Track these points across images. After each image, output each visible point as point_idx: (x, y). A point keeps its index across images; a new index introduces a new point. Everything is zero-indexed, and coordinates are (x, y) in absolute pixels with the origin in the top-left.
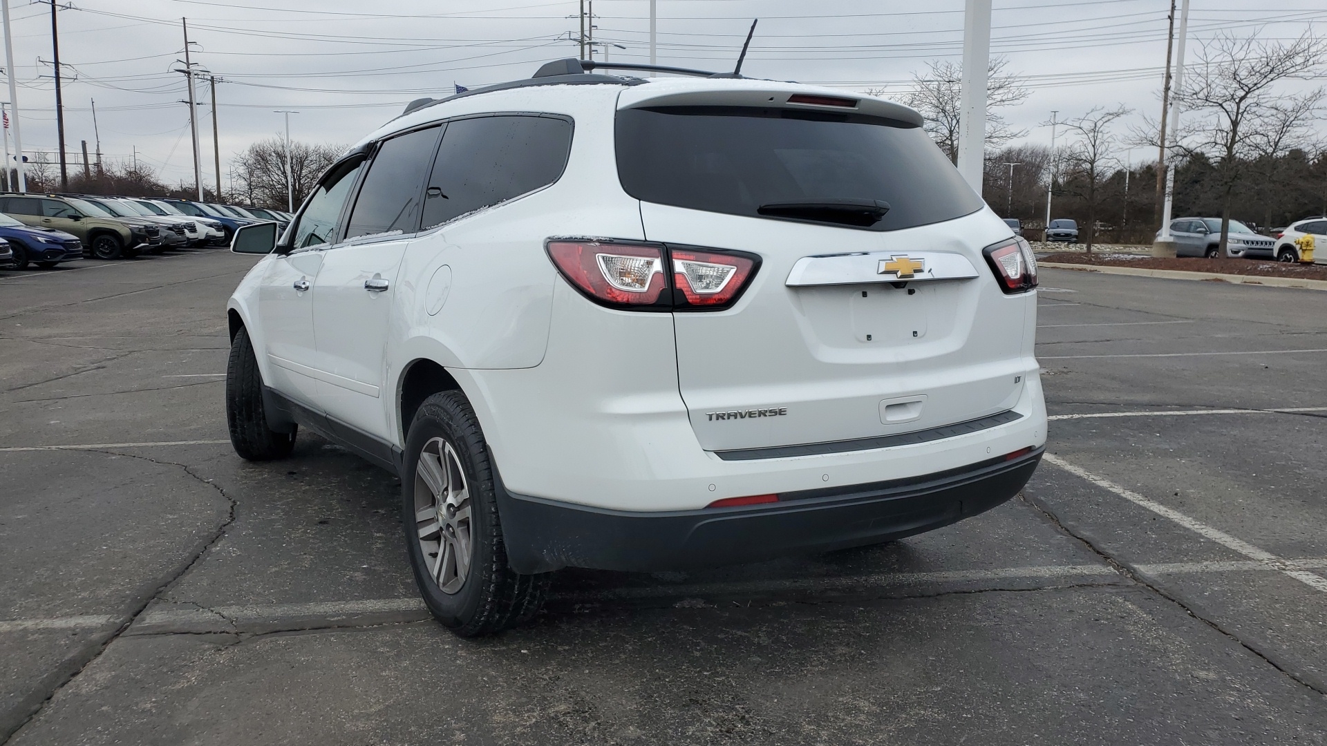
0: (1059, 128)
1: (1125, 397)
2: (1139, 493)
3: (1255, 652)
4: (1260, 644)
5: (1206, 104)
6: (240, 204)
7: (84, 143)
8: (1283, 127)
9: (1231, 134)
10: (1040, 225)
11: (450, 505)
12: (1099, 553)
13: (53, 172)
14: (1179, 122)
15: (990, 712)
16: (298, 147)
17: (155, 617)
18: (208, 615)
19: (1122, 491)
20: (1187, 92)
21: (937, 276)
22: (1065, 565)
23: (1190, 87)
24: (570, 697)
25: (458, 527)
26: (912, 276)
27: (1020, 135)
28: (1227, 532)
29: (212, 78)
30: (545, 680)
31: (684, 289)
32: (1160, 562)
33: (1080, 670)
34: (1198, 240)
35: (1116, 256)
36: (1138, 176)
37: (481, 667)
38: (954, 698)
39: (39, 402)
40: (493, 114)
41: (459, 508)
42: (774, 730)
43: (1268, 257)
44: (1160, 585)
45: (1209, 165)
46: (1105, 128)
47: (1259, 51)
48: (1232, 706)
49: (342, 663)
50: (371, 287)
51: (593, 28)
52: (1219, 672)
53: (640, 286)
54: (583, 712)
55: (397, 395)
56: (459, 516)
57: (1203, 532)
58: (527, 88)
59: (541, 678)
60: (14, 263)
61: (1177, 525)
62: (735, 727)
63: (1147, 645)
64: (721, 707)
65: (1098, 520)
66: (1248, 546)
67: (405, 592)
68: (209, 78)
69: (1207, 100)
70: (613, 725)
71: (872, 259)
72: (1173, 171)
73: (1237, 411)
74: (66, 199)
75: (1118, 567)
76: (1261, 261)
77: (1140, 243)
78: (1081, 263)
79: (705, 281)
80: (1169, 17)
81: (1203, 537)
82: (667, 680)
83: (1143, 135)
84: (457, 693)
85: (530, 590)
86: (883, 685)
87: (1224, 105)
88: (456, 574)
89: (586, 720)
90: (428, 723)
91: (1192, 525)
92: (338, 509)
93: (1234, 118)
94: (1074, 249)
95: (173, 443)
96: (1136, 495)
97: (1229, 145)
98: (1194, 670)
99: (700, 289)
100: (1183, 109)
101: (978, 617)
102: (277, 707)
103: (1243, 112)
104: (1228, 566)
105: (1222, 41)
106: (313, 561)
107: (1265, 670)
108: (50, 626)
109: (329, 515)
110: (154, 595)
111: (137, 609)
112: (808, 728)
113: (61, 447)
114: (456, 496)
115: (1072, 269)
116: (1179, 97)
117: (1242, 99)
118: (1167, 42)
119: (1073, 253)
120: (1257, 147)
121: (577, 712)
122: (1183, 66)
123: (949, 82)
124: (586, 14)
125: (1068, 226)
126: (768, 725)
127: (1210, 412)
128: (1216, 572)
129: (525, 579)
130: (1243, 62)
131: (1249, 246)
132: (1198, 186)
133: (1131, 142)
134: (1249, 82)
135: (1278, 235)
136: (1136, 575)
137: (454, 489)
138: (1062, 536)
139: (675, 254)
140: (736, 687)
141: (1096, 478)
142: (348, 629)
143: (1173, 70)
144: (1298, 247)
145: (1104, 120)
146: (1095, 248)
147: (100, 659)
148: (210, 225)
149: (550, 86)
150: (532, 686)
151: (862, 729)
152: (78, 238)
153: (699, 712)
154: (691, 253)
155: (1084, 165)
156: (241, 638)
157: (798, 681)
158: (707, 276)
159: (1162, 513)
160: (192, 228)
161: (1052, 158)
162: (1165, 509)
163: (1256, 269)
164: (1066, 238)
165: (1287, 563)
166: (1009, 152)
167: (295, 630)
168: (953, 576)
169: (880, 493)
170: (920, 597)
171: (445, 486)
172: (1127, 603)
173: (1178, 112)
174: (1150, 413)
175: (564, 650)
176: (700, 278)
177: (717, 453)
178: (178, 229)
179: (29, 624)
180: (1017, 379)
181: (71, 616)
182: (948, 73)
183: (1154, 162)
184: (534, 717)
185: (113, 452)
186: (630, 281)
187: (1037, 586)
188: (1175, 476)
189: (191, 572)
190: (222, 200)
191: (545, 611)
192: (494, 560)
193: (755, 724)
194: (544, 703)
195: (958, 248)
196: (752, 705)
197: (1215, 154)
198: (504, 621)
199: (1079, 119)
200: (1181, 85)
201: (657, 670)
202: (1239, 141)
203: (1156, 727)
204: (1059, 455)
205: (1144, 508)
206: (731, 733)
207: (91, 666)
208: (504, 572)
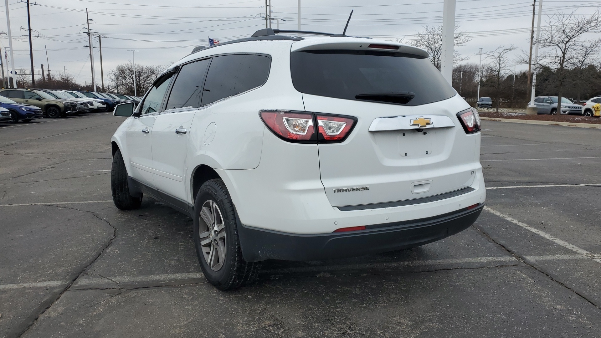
0: (483, 56)
1: (517, 179)
2: (525, 223)
3: (582, 297)
4: (584, 293)
5: (551, 45)
6: (112, 93)
7: (42, 66)
8: (585, 55)
9: (562, 58)
10: (474, 100)
11: (216, 231)
12: (508, 251)
13: (28, 78)
14: (539, 53)
15: (462, 324)
16: (138, 67)
17: (82, 281)
18: (106, 281)
19: (517, 222)
20: (542, 39)
21: (435, 126)
22: (493, 257)
23: (543, 37)
24: (271, 318)
25: (219, 241)
26: (425, 126)
27: (465, 59)
28: (566, 241)
29: (100, 35)
30: (260, 310)
31: (323, 133)
32: (536, 255)
33: (502, 305)
34: (547, 106)
35: (510, 114)
36: (519, 77)
37: (230, 304)
38: (446, 318)
39: (26, 183)
40: (234, 54)
41: (220, 232)
42: (364, 333)
43: (579, 114)
44: (537, 265)
45: (552, 72)
46: (505, 56)
47: (575, 20)
48: (573, 322)
49: (168, 302)
50: (178, 132)
51: (271, 12)
52: (566, 306)
53: (302, 132)
54: (278, 325)
55: (191, 181)
56: (220, 236)
57: (555, 241)
58: (249, 41)
59: (258, 309)
60: (12, 120)
61: (543, 238)
62: (347, 331)
63: (533, 294)
64: (340, 322)
65: (507, 235)
66: (576, 248)
67: (195, 270)
68: (98, 36)
69: (551, 43)
70: (291, 331)
71: (407, 119)
72: (536, 75)
73: (568, 185)
74: (35, 91)
75: (517, 257)
76: (576, 116)
77: (520, 108)
78: (494, 117)
79: (332, 130)
80: (533, 5)
81: (555, 243)
82: (315, 310)
83: (522, 59)
84: (220, 316)
85: (252, 269)
86: (413, 312)
87: (559, 45)
88: (218, 262)
89: (279, 329)
90: (208, 330)
91: (551, 238)
92: (162, 232)
93: (563, 51)
94: (490, 111)
95: (87, 202)
96: (524, 224)
97: (561, 63)
98: (555, 305)
99: (330, 133)
100: (540, 47)
101: (455, 281)
102: (139, 323)
103: (568, 48)
104: (567, 257)
105: (558, 16)
106: (152, 256)
107: (587, 305)
108: (36, 286)
109: (159, 234)
110: (81, 272)
111: (75, 278)
112: (380, 332)
113: (37, 204)
114: (218, 227)
115: (490, 120)
116: (538, 41)
117: (567, 42)
118: (532, 16)
119: (490, 113)
120: (574, 64)
121: (275, 325)
122: (540, 27)
123: (433, 35)
124: (268, 5)
125: (488, 100)
126: (361, 331)
127: (556, 186)
128: (562, 259)
129: (250, 264)
130: (568, 25)
131: (571, 109)
132: (547, 82)
133: (516, 62)
134: (570, 34)
135: (584, 104)
136: (526, 261)
137: (217, 223)
138: (491, 243)
139: (318, 117)
140: (346, 313)
141: (505, 216)
142: (169, 287)
143: (534, 29)
144: (593, 109)
145: (504, 52)
146: (500, 110)
147: (59, 301)
148: (100, 102)
149: (259, 41)
150: (254, 313)
151: (404, 332)
152: (40, 109)
153: (330, 325)
154: (326, 117)
155: (494, 73)
156: (122, 291)
157: (374, 311)
158: (333, 127)
159: (536, 232)
160: (92, 104)
161: (480, 70)
162: (538, 230)
163: (574, 119)
164: (487, 106)
165: (595, 255)
166: (460, 67)
167: (146, 288)
168: (443, 262)
169: (412, 225)
170: (428, 271)
171: (213, 222)
172: (522, 274)
173: (537, 48)
174: (529, 186)
175: (268, 296)
176: (330, 128)
177: (338, 207)
178: (85, 104)
179: (26, 285)
180: (472, 173)
181: (45, 281)
182: (433, 31)
183: (526, 71)
184: (255, 327)
185: (60, 206)
186: (298, 130)
187: (481, 266)
188: (542, 215)
189: (98, 261)
190: (104, 91)
191: (258, 278)
192: (236, 255)
193: (356, 330)
194: (259, 321)
195: (446, 113)
196: (354, 321)
197: (554, 67)
198: (240, 283)
199: (492, 52)
200: (539, 36)
201: (310, 306)
202: (566, 61)
203: (538, 331)
204: (488, 206)
205: (528, 230)
206: (345, 334)
207: (55, 304)
208: (241, 261)
